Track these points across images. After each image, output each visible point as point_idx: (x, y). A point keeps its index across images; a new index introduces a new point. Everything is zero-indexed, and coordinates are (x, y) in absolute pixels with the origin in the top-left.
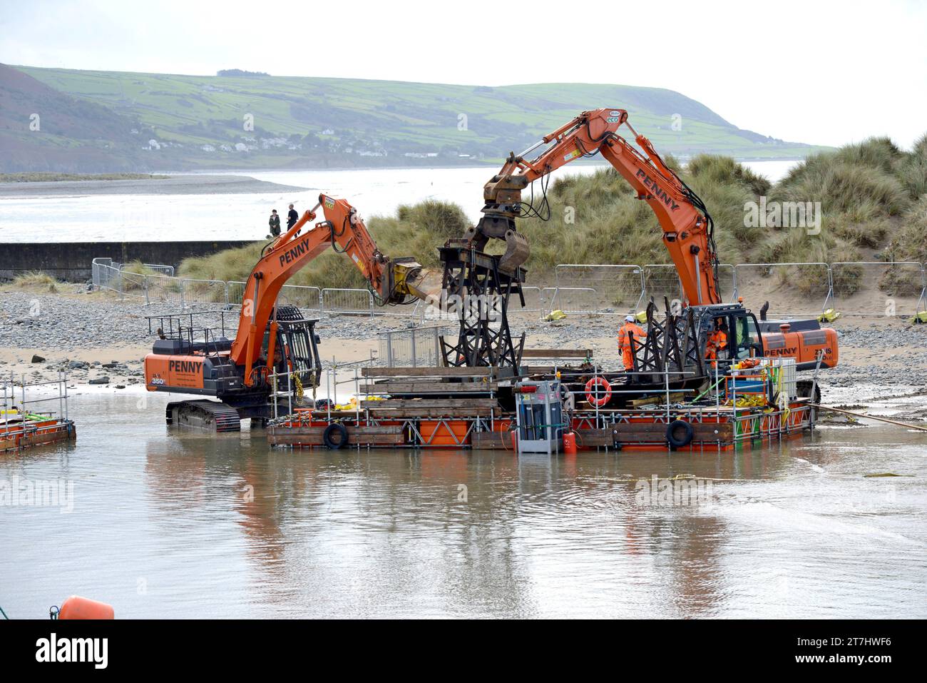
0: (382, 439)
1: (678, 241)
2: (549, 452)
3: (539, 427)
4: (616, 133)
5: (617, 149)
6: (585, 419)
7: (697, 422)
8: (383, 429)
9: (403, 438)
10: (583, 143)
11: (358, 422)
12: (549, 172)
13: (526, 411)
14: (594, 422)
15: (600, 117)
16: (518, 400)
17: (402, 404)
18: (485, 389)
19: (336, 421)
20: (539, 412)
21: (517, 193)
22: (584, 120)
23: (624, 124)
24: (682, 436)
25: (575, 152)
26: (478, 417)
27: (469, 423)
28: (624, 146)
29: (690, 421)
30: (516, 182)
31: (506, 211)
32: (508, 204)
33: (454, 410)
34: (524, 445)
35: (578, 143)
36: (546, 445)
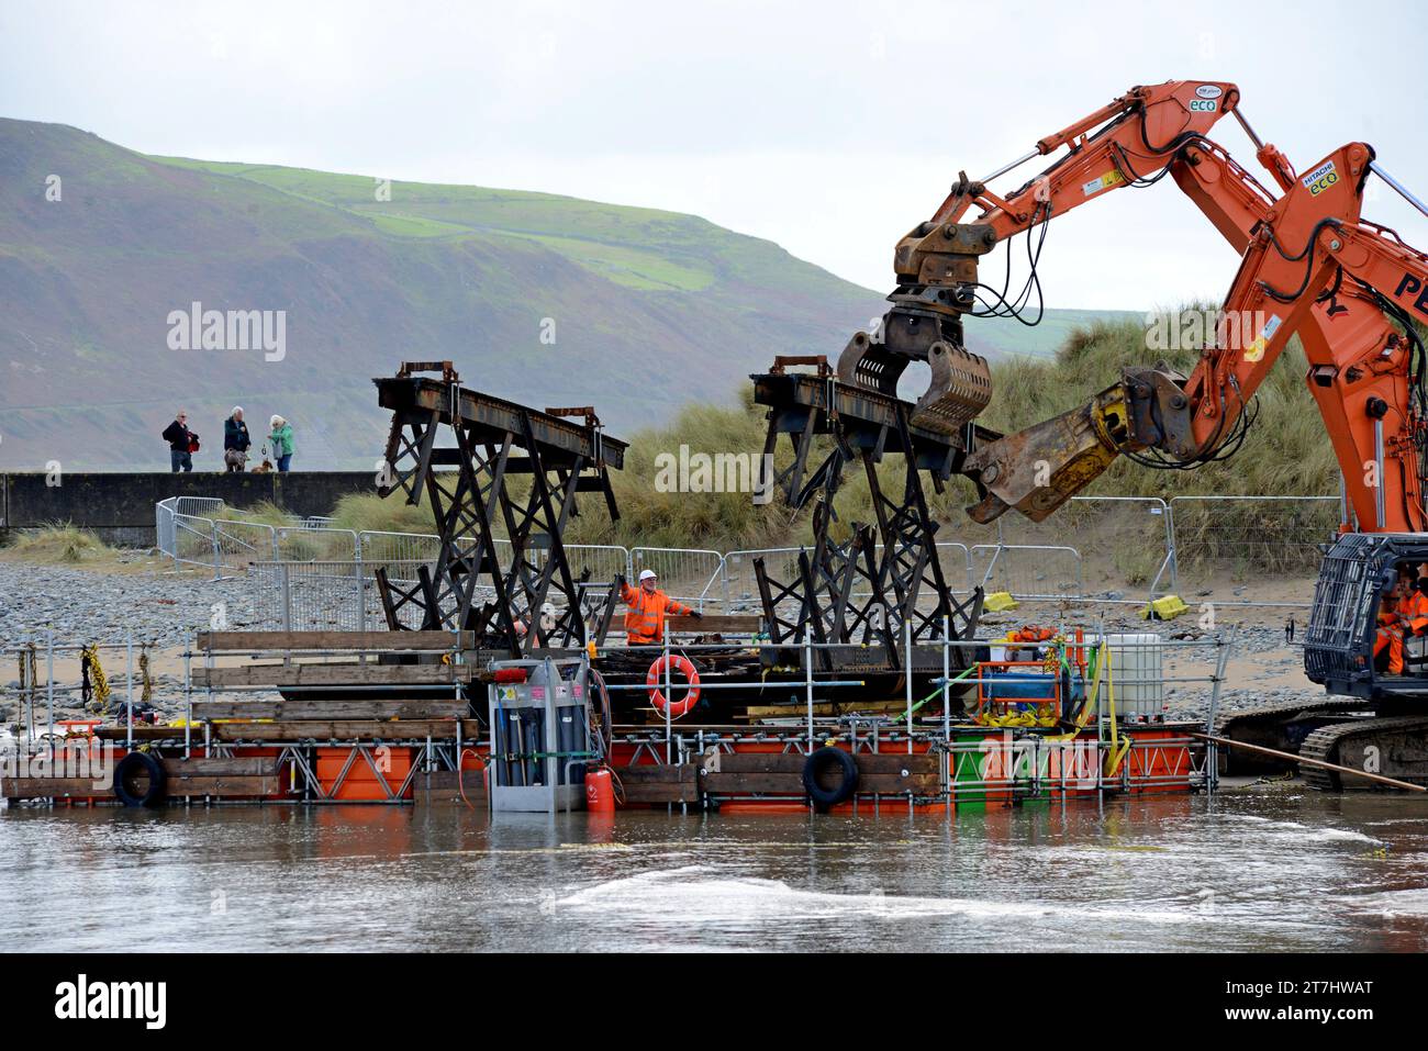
0: (232, 787)
1: (1338, 387)
2: (552, 809)
3: (532, 757)
4: (1208, 136)
5: (1206, 170)
6: (645, 744)
7: (870, 752)
8: (239, 766)
9: (277, 785)
10: (1129, 156)
11: (188, 750)
12: (1045, 219)
13: (508, 722)
14: (661, 748)
15: (1172, 99)
16: (494, 699)
17: (279, 711)
18: (443, 679)
19: (143, 748)
20: (533, 724)
21: (968, 262)
22: (1135, 105)
23: (1230, 114)
24: (836, 781)
25: (1111, 176)
26: (429, 738)
27: (414, 752)
28: (1225, 166)
29: (854, 749)
30: (969, 238)
31: (939, 302)
32: (946, 285)
33: (384, 725)
34: (502, 796)
35: (1118, 156)
36: (544, 796)
